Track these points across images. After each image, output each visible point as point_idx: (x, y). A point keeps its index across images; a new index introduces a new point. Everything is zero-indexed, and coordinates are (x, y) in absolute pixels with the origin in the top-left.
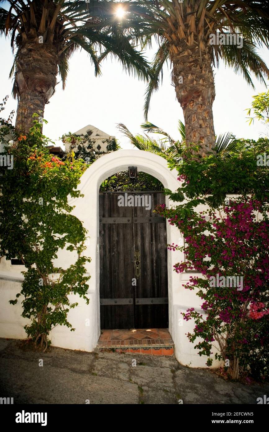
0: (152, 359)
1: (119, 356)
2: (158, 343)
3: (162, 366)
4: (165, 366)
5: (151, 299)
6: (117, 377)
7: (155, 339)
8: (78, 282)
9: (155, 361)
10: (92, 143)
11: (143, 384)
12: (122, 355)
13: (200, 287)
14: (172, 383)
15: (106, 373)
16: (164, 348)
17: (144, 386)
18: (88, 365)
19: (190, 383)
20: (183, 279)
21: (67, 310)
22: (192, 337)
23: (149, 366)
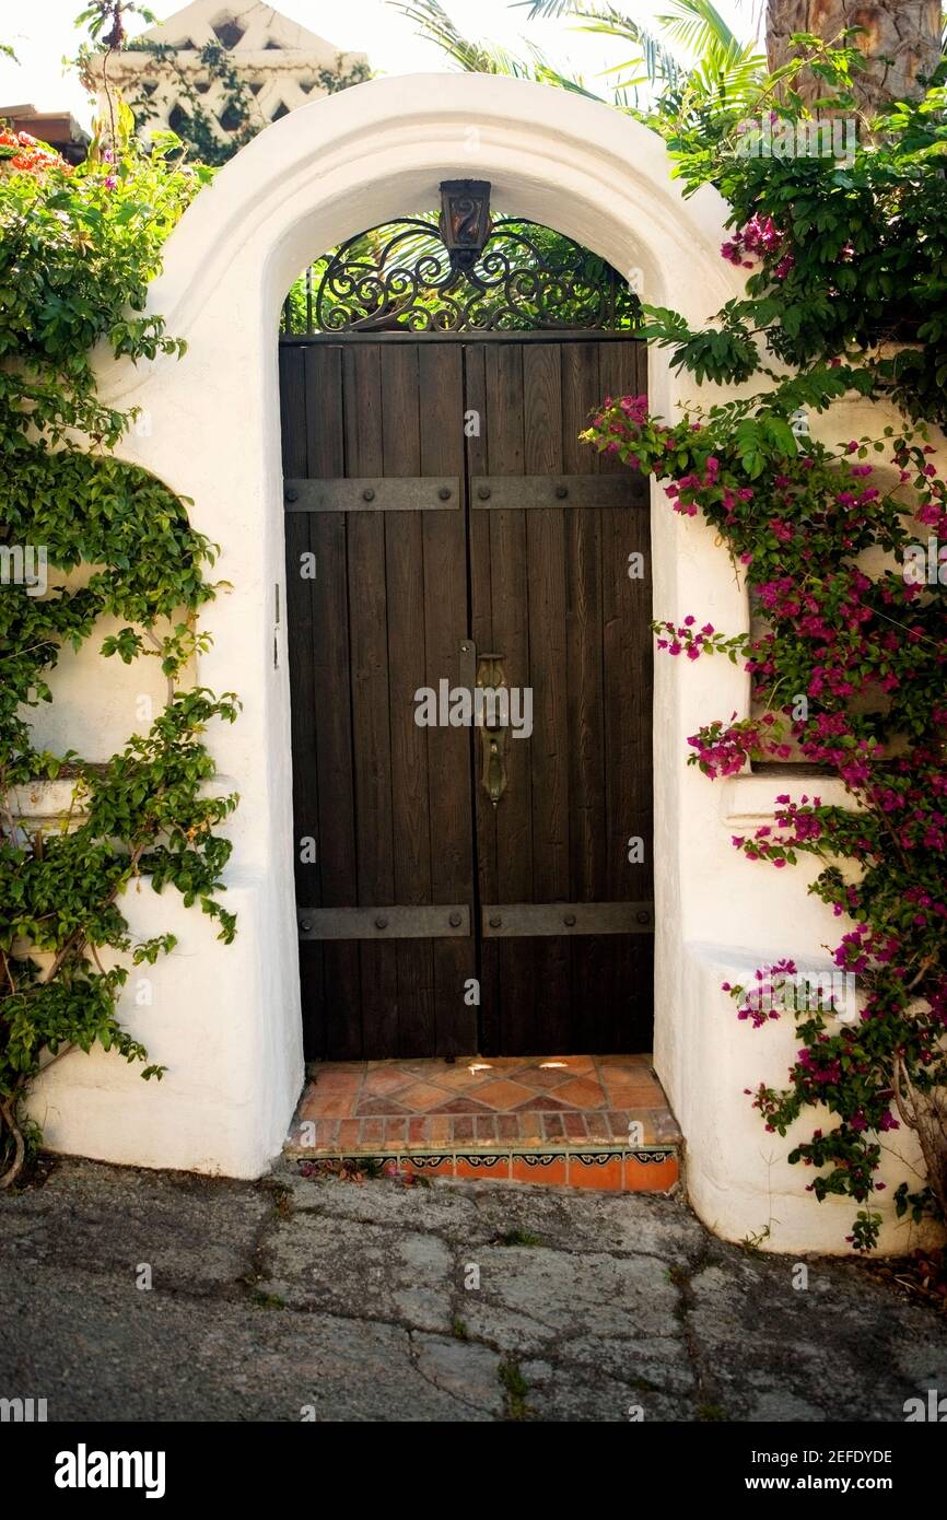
0: (568, 1209)
1: (397, 1200)
2: (603, 1134)
3: (623, 1247)
4: (638, 1247)
5: (563, 909)
6: (387, 1311)
7: (585, 1110)
8: (171, 829)
9: (584, 1221)
10: (247, 93)
11: (524, 1347)
12: (416, 1194)
13: (829, 853)
14: (676, 1337)
15: (329, 1291)
16: (632, 1157)
17: (530, 1357)
18: (239, 1250)
19: (771, 1335)
20: (739, 808)
21: (119, 975)
22: (781, 1106)
23: (555, 1246)
